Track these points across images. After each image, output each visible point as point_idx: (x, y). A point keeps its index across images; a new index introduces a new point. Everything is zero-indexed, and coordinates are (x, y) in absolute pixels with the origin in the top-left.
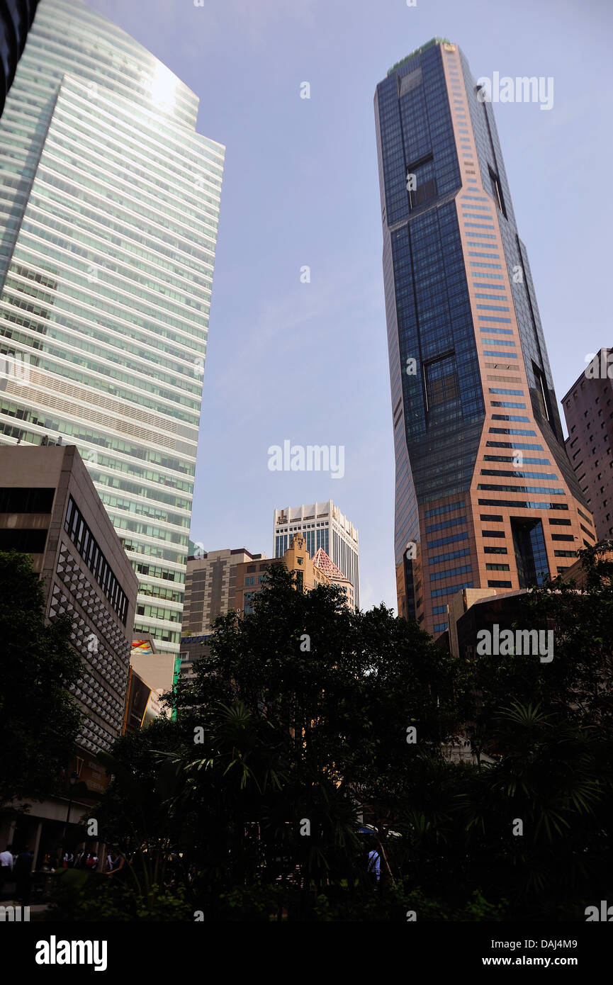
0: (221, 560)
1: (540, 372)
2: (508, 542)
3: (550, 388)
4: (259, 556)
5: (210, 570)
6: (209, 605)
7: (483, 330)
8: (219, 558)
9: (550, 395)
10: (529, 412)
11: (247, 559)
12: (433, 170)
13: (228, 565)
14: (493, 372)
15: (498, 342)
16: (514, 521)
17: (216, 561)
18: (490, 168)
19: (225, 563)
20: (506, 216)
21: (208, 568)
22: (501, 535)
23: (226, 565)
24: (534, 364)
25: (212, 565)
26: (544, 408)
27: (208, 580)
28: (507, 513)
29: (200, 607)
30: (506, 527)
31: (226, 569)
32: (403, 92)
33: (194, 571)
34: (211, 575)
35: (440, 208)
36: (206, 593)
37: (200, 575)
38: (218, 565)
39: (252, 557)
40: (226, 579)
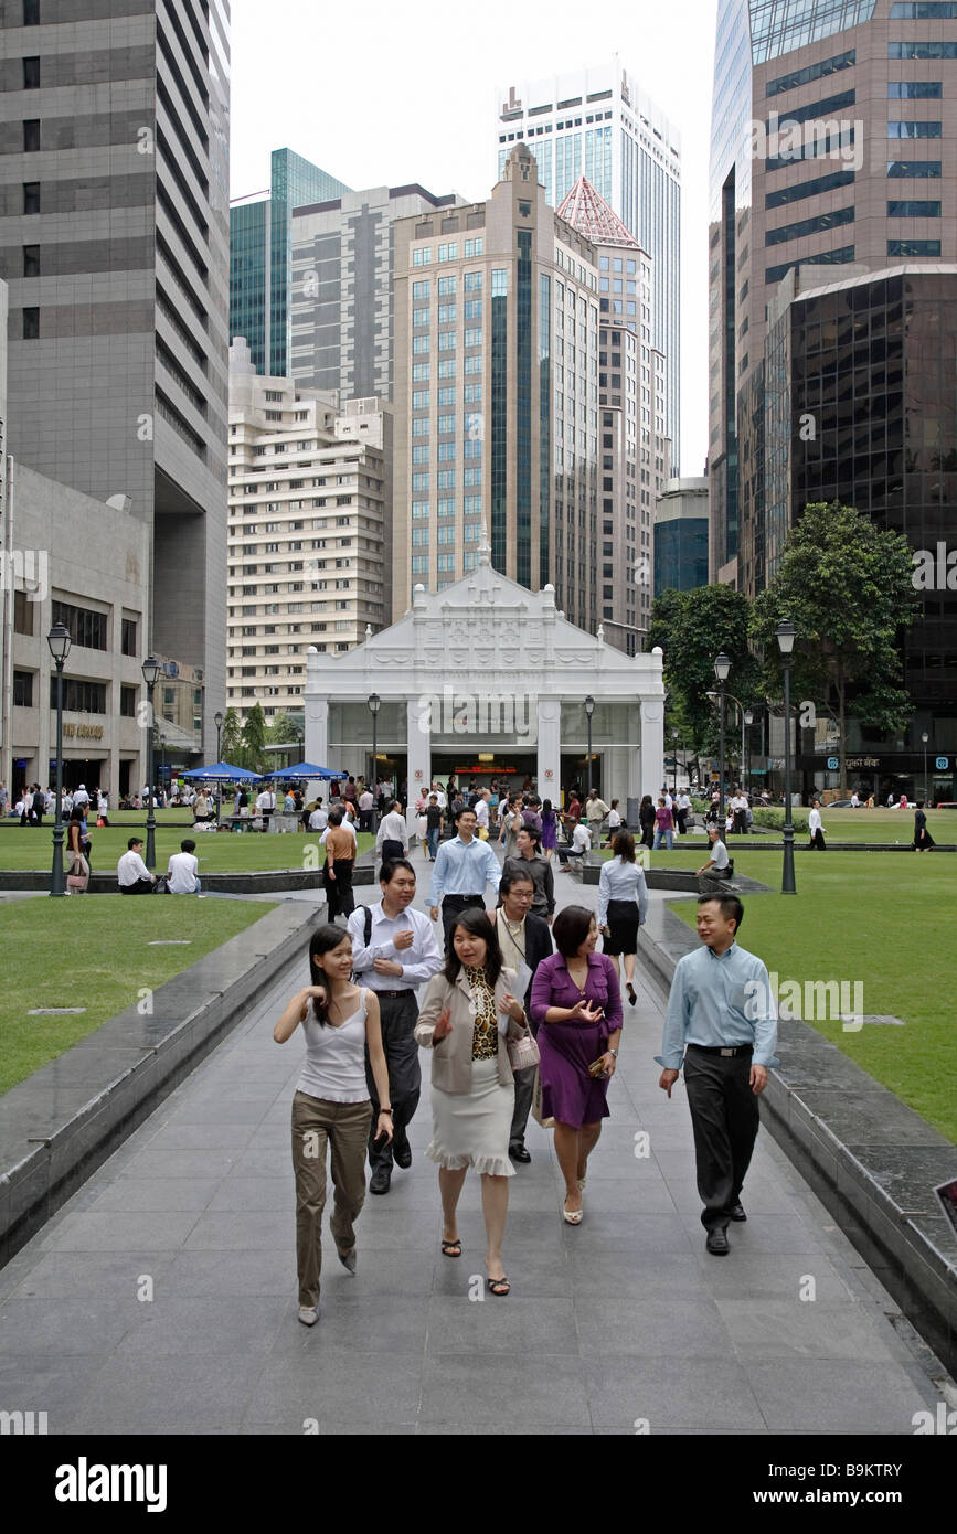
0: (371, 212)
4: (451, 199)
5: (348, 234)
6: (351, 311)
8: (365, 208)
11: (423, 207)
13: (385, 222)
17: (359, 214)
19: (378, 217)
21: (345, 230)
23: (380, 221)
25: (353, 222)
27: (347, 256)
31: (381, 229)
33: (317, 237)
34: (351, 245)
36: (344, 307)
37: (327, 246)
38: (365, 222)
39: (436, 202)
40: (382, 251)
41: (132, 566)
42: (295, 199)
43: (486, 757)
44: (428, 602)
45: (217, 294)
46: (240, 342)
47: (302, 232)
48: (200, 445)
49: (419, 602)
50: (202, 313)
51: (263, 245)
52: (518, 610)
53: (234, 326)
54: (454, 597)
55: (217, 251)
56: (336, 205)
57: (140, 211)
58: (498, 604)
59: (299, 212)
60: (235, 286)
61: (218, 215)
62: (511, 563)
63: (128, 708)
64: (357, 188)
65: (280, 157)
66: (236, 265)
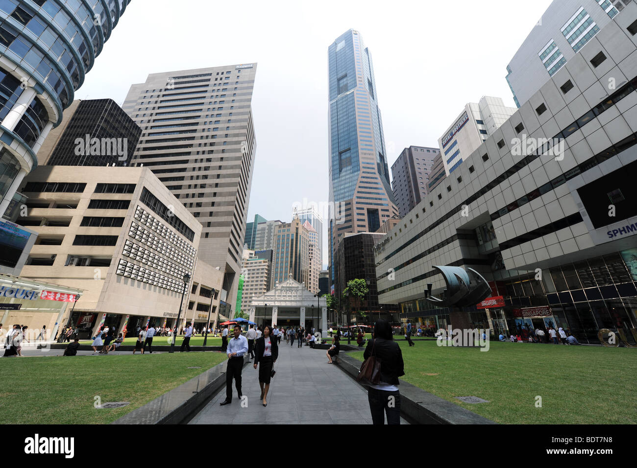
1: (382, 157)
2: (366, 217)
3: (386, 163)
4: (285, 223)
5: (267, 227)
7: (361, 140)
8: (270, 223)
9: (386, 166)
10: (376, 171)
11: (280, 223)
12: (347, 80)
14: (364, 156)
15: (366, 145)
16: (368, 210)
18: (368, 80)
19: (272, 225)
20: (373, 99)
22: (363, 214)
24: (380, 153)
25: (268, 226)
26: (382, 169)
27: (266, 231)
28: (366, 207)
29: (263, 240)
30: (365, 212)
31: (273, 227)
32: (338, 50)
33: (261, 228)
34: (267, 229)
35: (349, 94)
36: (266, 236)
37: (263, 229)
38: (270, 226)
39: (282, 223)
40: (272, 231)
41: (219, 280)
42: (258, 222)
43: (288, 321)
44: (279, 286)
45: (243, 234)
46: (246, 244)
47: (259, 227)
48: (236, 260)
49: (277, 285)
50: (240, 237)
51: (252, 229)
52: (297, 287)
53: (245, 242)
54: (284, 285)
55: (244, 227)
56: (265, 223)
57: (230, 217)
58: (293, 286)
59: (259, 224)
60: (246, 232)
61: (245, 223)
62: (297, 279)
63: (213, 311)
64: (268, 220)
65: (257, 216)
66: (247, 229)
